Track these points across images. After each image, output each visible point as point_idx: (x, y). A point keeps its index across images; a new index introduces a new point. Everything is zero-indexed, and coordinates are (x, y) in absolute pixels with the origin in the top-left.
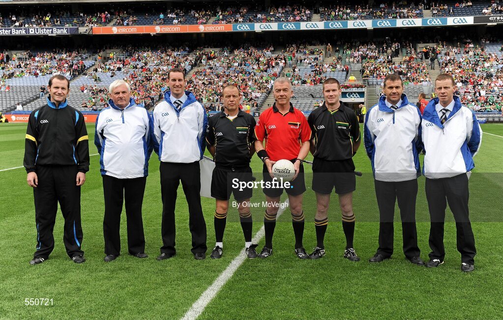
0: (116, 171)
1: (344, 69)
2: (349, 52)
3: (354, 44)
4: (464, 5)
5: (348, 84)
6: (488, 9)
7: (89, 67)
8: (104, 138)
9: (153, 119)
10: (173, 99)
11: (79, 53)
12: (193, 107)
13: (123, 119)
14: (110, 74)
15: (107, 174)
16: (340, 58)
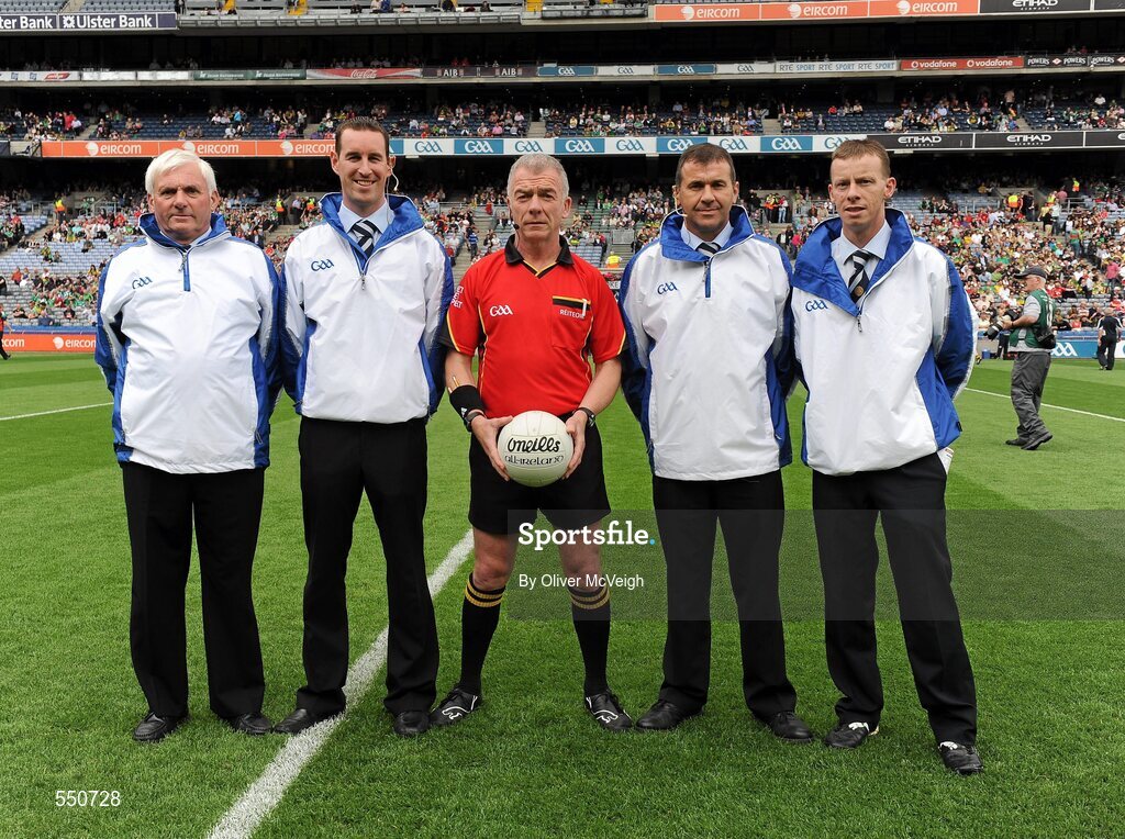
0: (161, 447)
1: (598, 241)
2: (608, 205)
3: (618, 189)
4: (846, 110)
5: (606, 273)
6: (894, 121)
7: (33, 229)
8: (124, 341)
9: (285, 283)
10: (348, 217)
11: (11, 199)
12: (412, 246)
13: (187, 276)
14: (80, 245)
15: (135, 458)
16: (587, 218)
